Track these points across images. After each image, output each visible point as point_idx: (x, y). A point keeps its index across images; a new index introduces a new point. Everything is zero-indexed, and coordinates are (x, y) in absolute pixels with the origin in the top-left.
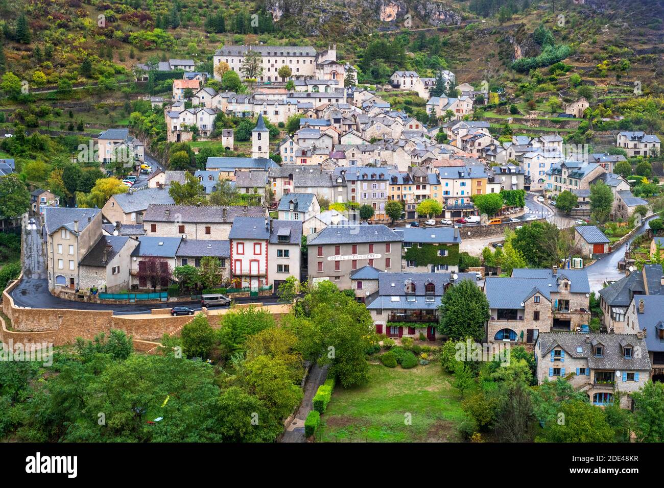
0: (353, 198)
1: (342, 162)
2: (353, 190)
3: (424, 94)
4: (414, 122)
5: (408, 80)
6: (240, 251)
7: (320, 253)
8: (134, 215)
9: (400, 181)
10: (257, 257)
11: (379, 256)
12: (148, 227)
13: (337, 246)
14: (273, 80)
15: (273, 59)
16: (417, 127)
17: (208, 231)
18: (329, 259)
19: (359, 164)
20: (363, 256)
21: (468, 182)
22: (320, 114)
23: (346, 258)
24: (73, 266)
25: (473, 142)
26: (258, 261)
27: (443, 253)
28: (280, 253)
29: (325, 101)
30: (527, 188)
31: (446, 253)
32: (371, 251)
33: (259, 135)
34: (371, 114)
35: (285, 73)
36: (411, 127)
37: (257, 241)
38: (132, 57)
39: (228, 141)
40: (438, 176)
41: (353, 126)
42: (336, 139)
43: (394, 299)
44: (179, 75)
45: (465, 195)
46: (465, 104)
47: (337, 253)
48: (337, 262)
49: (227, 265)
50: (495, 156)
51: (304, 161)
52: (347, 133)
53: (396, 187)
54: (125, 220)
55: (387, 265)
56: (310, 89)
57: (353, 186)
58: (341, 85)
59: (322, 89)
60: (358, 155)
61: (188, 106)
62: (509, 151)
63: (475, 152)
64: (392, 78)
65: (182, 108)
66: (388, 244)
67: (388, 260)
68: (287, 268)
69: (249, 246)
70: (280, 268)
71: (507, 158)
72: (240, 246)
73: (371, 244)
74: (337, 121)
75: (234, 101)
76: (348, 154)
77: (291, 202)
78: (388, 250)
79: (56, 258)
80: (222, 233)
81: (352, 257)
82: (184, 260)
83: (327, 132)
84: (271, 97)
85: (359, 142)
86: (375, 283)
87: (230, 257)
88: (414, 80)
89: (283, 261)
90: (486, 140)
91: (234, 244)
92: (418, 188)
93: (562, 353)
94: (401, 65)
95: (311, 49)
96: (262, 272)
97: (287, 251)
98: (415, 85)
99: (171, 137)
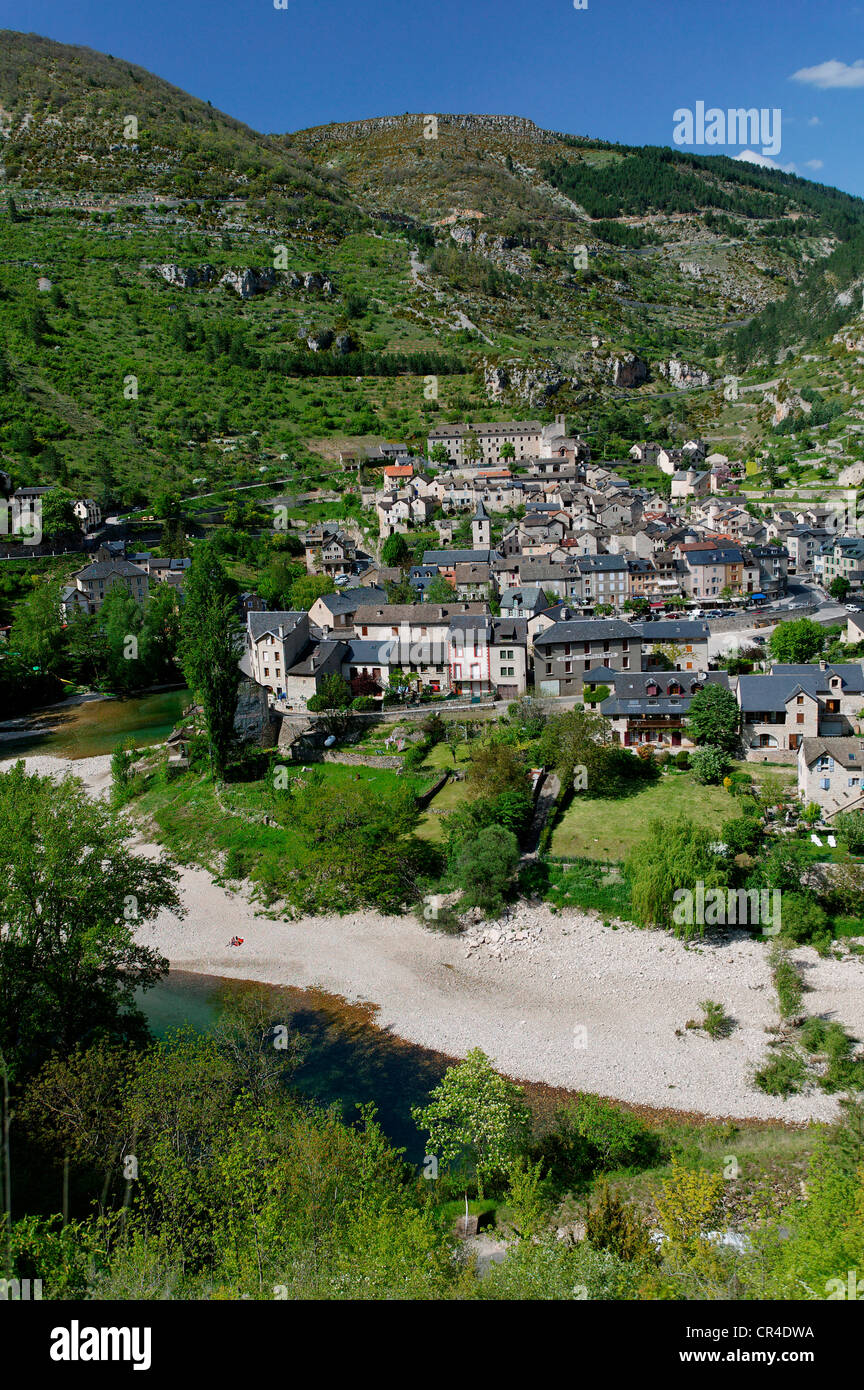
0: (588, 591)
1: (573, 551)
2: (587, 582)
4: (657, 501)
5: (649, 453)
7: (548, 654)
8: (343, 618)
9: (641, 570)
10: (478, 660)
11: (616, 655)
12: (359, 630)
13: (568, 645)
14: (494, 461)
15: (493, 440)
16: (660, 505)
17: (424, 633)
18: (559, 659)
19: (594, 552)
20: (597, 655)
21: (721, 568)
22: (548, 497)
23: (578, 657)
24: (281, 675)
25: (727, 521)
26: (480, 665)
28: (503, 654)
29: (554, 483)
30: (793, 572)
32: (606, 650)
33: (480, 524)
34: (607, 495)
35: (507, 454)
36: (653, 507)
39: (445, 531)
40: (685, 562)
41: (586, 510)
42: (567, 525)
43: (633, 703)
44: (390, 462)
47: (568, 653)
48: (568, 663)
49: (445, 670)
50: (753, 537)
51: (531, 551)
52: (579, 517)
53: (637, 577)
54: (334, 624)
55: (625, 665)
56: (537, 470)
57: (588, 578)
58: (572, 463)
59: (550, 469)
60: (593, 542)
62: (769, 530)
63: (729, 533)
64: (632, 452)
66: (625, 641)
67: (625, 659)
68: (511, 671)
70: (504, 671)
71: (768, 538)
73: (607, 642)
74: (568, 504)
75: (452, 488)
76: (581, 541)
77: (515, 597)
78: (625, 648)
79: (262, 666)
81: (584, 657)
83: (557, 518)
84: (492, 481)
85: (594, 527)
86: (610, 685)
88: (657, 452)
89: (507, 664)
90: (742, 519)
92: (663, 577)
93: (830, 760)
94: (640, 436)
95: (537, 424)
96: (485, 678)
97: (510, 652)
98: (658, 459)
99: (384, 531)
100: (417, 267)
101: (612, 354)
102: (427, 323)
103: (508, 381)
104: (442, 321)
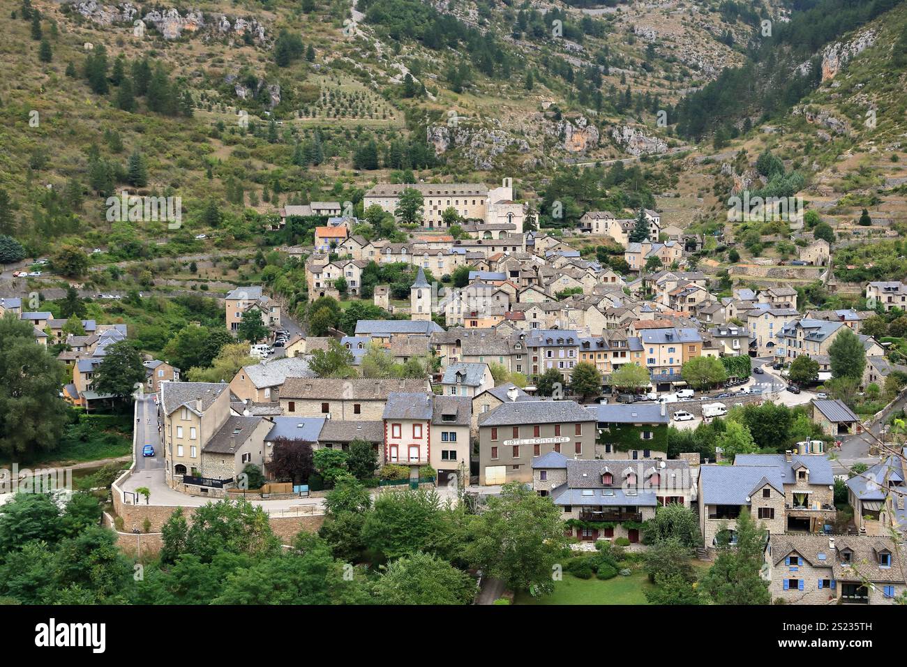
0: (535, 368)
1: (520, 324)
2: (535, 359)
3: (622, 239)
4: (610, 274)
5: (602, 223)
6: (397, 434)
7: (494, 437)
8: (268, 391)
9: (593, 347)
10: (417, 442)
11: (568, 439)
12: (285, 405)
13: (515, 427)
14: (436, 224)
15: (435, 201)
16: (613, 279)
17: (357, 410)
18: (505, 443)
19: (543, 326)
20: (547, 440)
21: (678, 348)
22: (493, 265)
23: (526, 442)
24: (196, 452)
25: (684, 297)
26: (418, 446)
27: (647, 436)
28: (445, 436)
29: (499, 250)
30: (753, 354)
31: (651, 435)
32: (557, 434)
33: (420, 292)
34: (556, 265)
35: (450, 217)
36: (606, 279)
37: (417, 423)
38: (266, 199)
39: (381, 299)
40: (639, 340)
41: (534, 281)
42: (514, 296)
43: (586, 492)
44: (323, 221)
45: (675, 363)
46: (673, 251)
47: (516, 436)
48: (516, 448)
49: (381, 452)
50: (711, 315)
51: (474, 324)
52: (526, 288)
53: (588, 355)
54: (257, 397)
55: (578, 450)
56: (481, 235)
57: (535, 354)
58: (519, 230)
59: (495, 235)
60: (541, 316)
61: (333, 258)
62: (729, 308)
63: (686, 310)
64: (582, 220)
65: (326, 261)
66: (578, 424)
67: (578, 444)
68: (454, 455)
69: (407, 429)
70: (445, 454)
71: (728, 317)
72: (397, 429)
73: (557, 425)
74: (514, 274)
75: (389, 251)
76: (528, 315)
77: (458, 374)
78: (578, 432)
79: (175, 442)
80: (374, 412)
81: (534, 441)
82: (329, 444)
83: (502, 288)
84: (433, 247)
85: (542, 299)
86: (562, 472)
87: (385, 442)
88: (610, 222)
89: (449, 447)
90: (700, 296)
91: (389, 426)
92: (616, 355)
93: (799, 560)
94: (594, 203)
95: (481, 187)
96: (424, 460)
97: (454, 434)
98: (610, 229)
99: (313, 296)
101: (564, 116)
102: (364, 75)
103: (452, 140)
104: (382, 73)
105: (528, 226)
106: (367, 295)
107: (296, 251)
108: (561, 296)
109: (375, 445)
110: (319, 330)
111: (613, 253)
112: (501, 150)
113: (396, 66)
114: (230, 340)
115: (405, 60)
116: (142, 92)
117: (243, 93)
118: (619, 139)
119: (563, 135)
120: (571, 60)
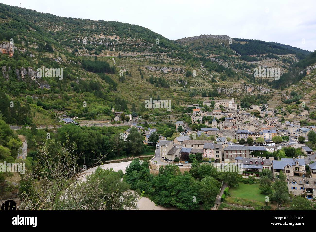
0: (239, 138)
1: (236, 129)
2: (239, 136)
3: (259, 111)
4: (256, 118)
5: (255, 107)
6: (206, 152)
7: (227, 153)
8: (181, 142)
9: (252, 134)
10: (210, 153)
11: (243, 154)
12: (184, 145)
13: (232, 151)
14: (218, 108)
15: (218, 103)
16: (257, 119)
17: (199, 146)
18: (229, 154)
19: (241, 129)
20: (239, 154)
21: (271, 134)
22: (230, 116)
23: (234, 154)
24: (166, 154)
25: (273, 123)
26: (211, 154)
27: (261, 153)
28: (216, 152)
29: (231, 113)
30: (290, 136)
31: (262, 153)
32: (241, 152)
33: (214, 122)
34: (244, 116)
35: (221, 107)
36: (255, 119)
37: (210, 149)
38: (184, 104)
39: (206, 123)
40: (262, 132)
41: (239, 119)
42: (234, 123)
43: (246, 165)
44: (195, 108)
45: (271, 137)
46: (271, 113)
47: (232, 153)
48: (232, 155)
49: (203, 155)
50: (280, 127)
51: (226, 129)
52: (237, 121)
53: (251, 135)
54: (179, 143)
55: (246, 156)
56: (228, 110)
57: (239, 135)
58: (236, 109)
59: (231, 110)
60: (240, 127)
61: (197, 115)
62: (284, 125)
63: (274, 126)
64: (250, 107)
65: (195, 116)
66: (245, 150)
67: (246, 155)
68: (218, 156)
69: (208, 150)
70: (216, 156)
71: (283, 127)
72: (206, 150)
73: (241, 151)
74: (235, 118)
75: (208, 114)
76: (237, 127)
77: (220, 139)
78: (245, 152)
79: (162, 152)
80: (202, 147)
81: (236, 154)
82: (192, 153)
83: (232, 121)
84: (217, 113)
85: (241, 123)
86: (241, 161)
87: (204, 153)
88: (257, 107)
89: (217, 154)
90: (277, 122)
91: (205, 150)
92: (257, 135)
93: (295, 183)
94: (253, 103)
95: (228, 100)
96: (212, 157)
97: (218, 152)
98: (257, 108)
99: (193, 123)
100: (202, 67)
101: (246, 85)
102: (204, 78)
103: (222, 91)
104: (207, 78)
105: (238, 108)
106: (204, 123)
107: (190, 114)
108: (245, 123)
109: (202, 154)
110: (194, 130)
111: (257, 113)
112: (232, 92)
113: (210, 76)
114: (176, 132)
115: (212, 75)
116: (160, 83)
117: (179, 83)
118: (259, 89)
119: (246, 89)
120: (248, 73)
